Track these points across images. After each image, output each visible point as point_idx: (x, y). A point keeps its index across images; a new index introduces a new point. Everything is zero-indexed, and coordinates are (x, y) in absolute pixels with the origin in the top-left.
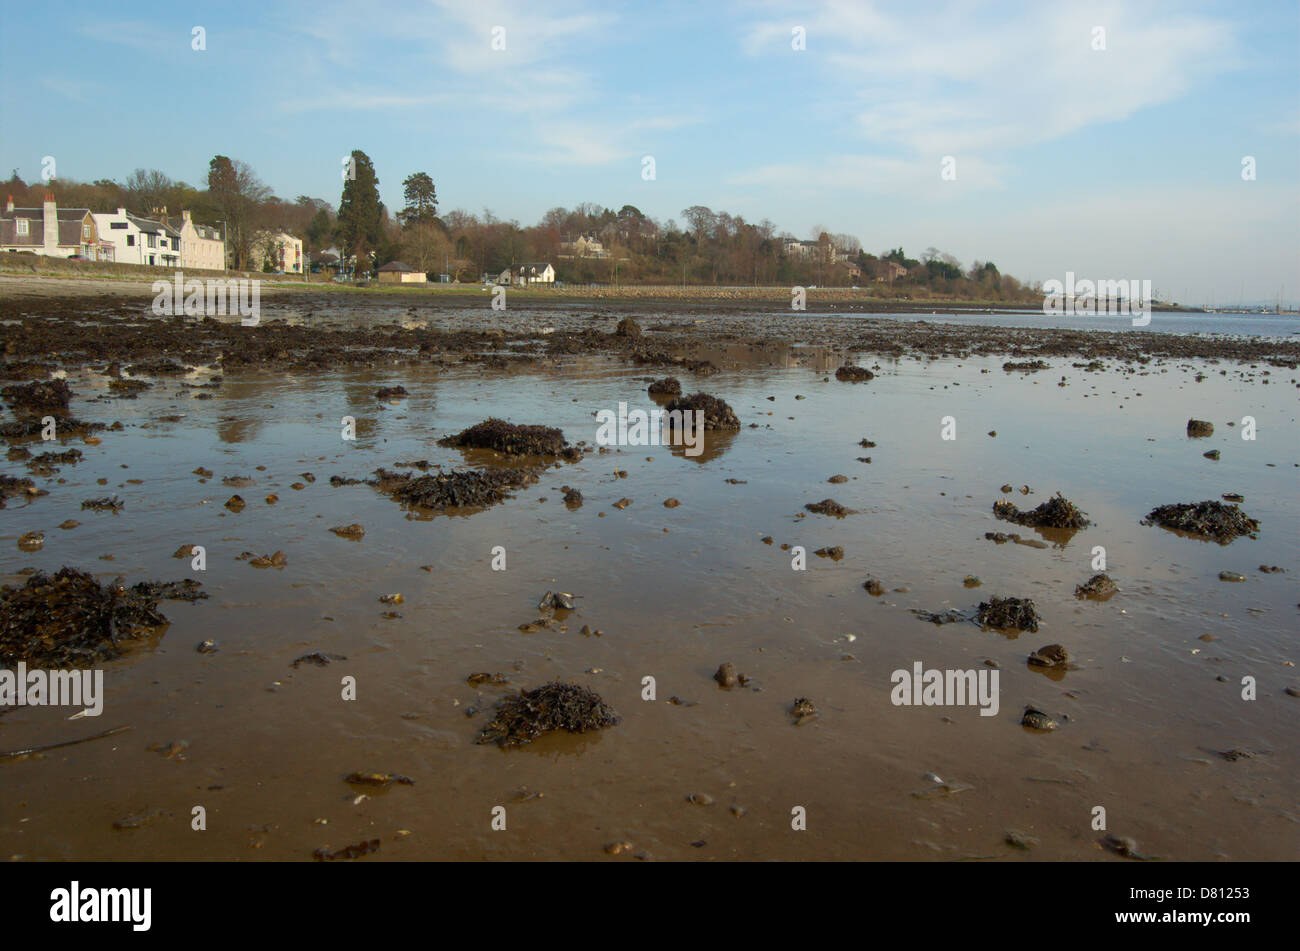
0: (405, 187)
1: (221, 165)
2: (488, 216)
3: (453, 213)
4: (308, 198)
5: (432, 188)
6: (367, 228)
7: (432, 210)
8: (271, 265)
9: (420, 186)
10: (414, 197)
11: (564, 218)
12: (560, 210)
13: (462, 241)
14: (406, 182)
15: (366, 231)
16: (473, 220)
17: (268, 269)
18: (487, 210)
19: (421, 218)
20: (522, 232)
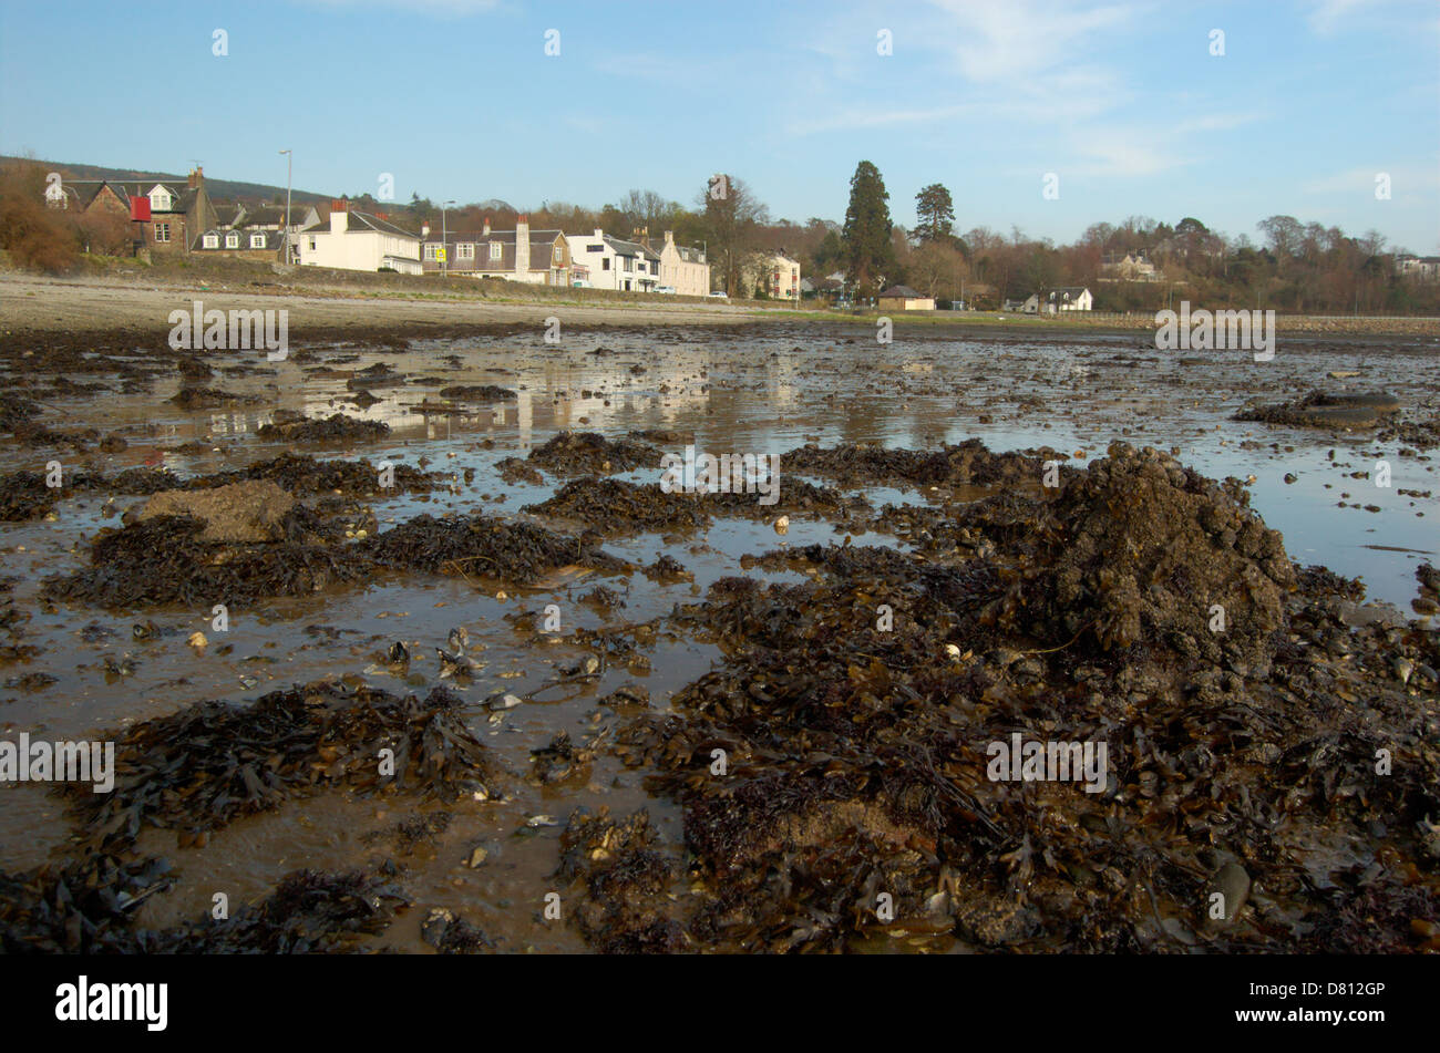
0: (918, 201)
2: (1017, 234)
3: (975, 231)
5: (949, 202)
6: (873, 249)
7: (947, 227)
8: (764, 290)
9: (935, 200)
10: (926, 212)
11: (1108, 235)
12: (1103, 227)
13: (984, 262)
14: (920, 196)
15: (872, 252)
16: (998, 240)
17: (759, 295)
18: (1015, 228)
19: (938, 236)
20: (1056, 251)
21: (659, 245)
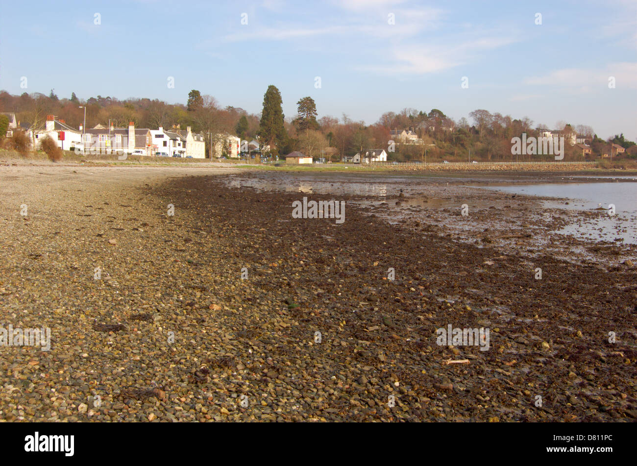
0: (298, 106)
1: (195, 94)
2: (345, 118)
3: (324, 118)
4: (232, 107)
5: (314, 106)
6: (276, 130)
7: (313, 119)
8: (226, 153)
9: (307, 104)
10: (304, 111)
11: (393, 118)
12: (390, 114)
13: (330, 135)
14: (299, 103)
15: (276, 132)
16: (336, 122)
18: (344, 115)
19: (306, 124)
20: (366, 128)
21: (184, 133)
